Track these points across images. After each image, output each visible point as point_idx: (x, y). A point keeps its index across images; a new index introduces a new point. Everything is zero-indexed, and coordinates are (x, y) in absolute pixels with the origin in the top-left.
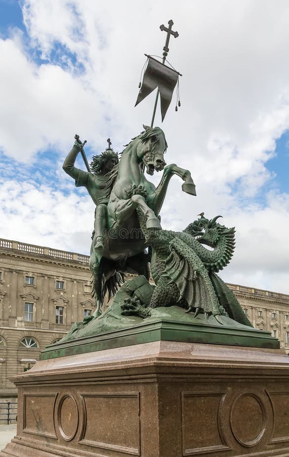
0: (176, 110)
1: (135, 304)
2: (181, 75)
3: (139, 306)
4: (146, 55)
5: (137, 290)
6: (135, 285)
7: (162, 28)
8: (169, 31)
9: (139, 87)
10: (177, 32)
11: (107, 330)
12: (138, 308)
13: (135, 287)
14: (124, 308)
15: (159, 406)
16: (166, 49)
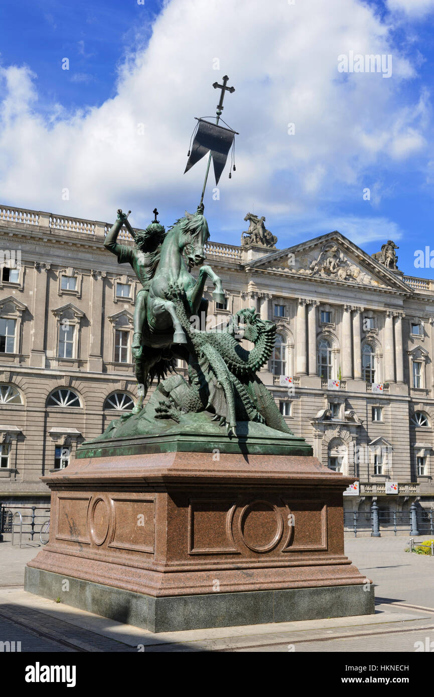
0: (230, 177)
1: (169, 407)
2: (237, 134)
3: (173, 408)
4: (196, 119)
5: (172, 391)
6: (171, 385)
7: (216, 85)
8: (224, 88)
9: (188, 156)
10: (232, 87)
11: (139, 434)
12: (171, 411)
13: (171, 388)
14: (158, 410)
15: (168, 509)
16: (220, 107)
